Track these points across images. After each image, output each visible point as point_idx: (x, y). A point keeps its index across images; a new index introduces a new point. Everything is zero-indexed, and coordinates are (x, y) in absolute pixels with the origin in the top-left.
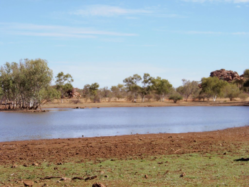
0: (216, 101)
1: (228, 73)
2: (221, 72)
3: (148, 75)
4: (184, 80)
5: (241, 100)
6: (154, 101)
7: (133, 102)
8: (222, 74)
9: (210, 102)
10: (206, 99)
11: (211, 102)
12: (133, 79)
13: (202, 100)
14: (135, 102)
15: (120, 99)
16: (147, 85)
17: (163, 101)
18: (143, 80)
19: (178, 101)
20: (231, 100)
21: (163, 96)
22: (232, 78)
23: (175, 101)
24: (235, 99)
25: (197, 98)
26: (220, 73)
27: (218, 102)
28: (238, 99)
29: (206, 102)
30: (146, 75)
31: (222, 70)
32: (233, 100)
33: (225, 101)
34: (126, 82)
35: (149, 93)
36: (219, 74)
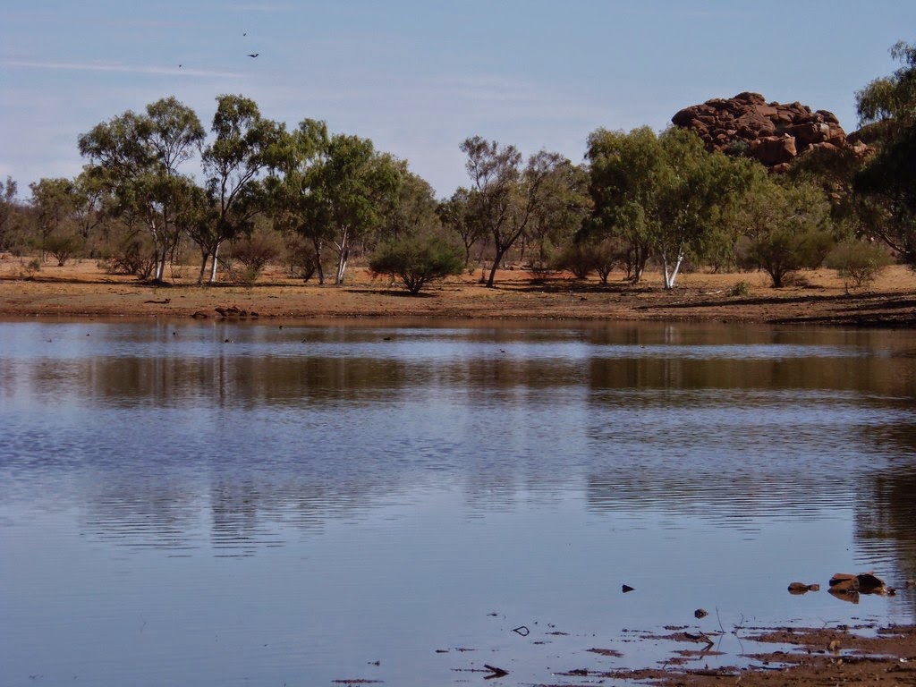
0: (681, 289)
1: (777, 121)
2: (738, 114)
3: (247, 109)
4: (475, 148)
5: (840, 283)
6: (288, 281)
7: (145, 282)
8: (743, 121)
9: (645, 295)
10: (617, 276)
11: (649, 290)
12: (144, 130)
13: (594, 278)
14: (158, 283)
15: (70, 262)
16: (238, 173)
17: (340, 283)
18: (211, 138)
19: (431, 287)
20: (777, 283)
21: (341, 245)
22: (801, 145)
23: (410, 285)
24: (805, 273)
25: (561, 266)
26: (732, 116)
27: (690, 296)
28: (826, 279)
29: (617, 295)
30: (231, 110)
31: (745, 98)
32: (790, 282)
33: (738, 290)
34: (98, 152)
35: (247, 227)
36: (728, 127)
